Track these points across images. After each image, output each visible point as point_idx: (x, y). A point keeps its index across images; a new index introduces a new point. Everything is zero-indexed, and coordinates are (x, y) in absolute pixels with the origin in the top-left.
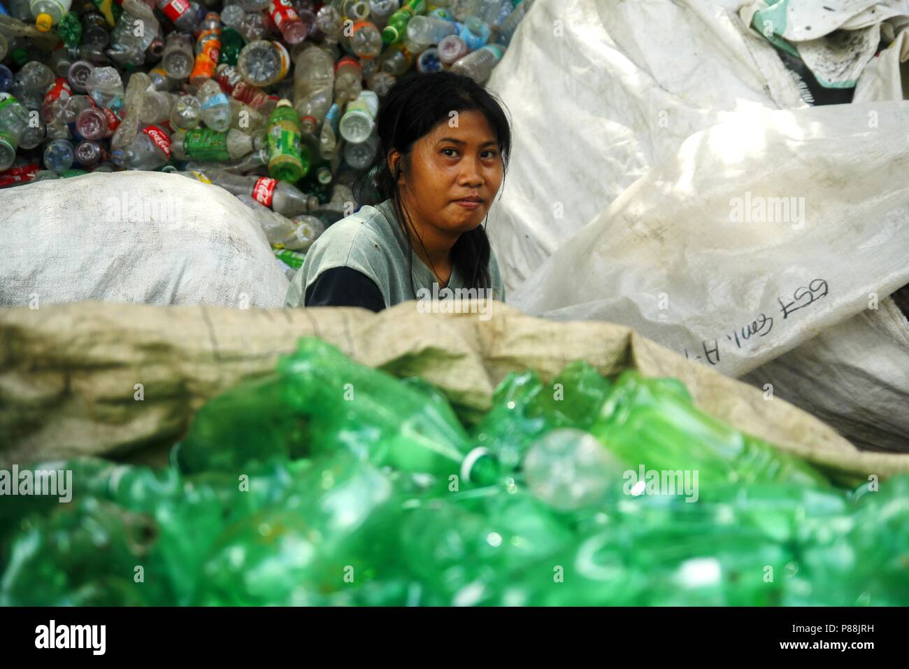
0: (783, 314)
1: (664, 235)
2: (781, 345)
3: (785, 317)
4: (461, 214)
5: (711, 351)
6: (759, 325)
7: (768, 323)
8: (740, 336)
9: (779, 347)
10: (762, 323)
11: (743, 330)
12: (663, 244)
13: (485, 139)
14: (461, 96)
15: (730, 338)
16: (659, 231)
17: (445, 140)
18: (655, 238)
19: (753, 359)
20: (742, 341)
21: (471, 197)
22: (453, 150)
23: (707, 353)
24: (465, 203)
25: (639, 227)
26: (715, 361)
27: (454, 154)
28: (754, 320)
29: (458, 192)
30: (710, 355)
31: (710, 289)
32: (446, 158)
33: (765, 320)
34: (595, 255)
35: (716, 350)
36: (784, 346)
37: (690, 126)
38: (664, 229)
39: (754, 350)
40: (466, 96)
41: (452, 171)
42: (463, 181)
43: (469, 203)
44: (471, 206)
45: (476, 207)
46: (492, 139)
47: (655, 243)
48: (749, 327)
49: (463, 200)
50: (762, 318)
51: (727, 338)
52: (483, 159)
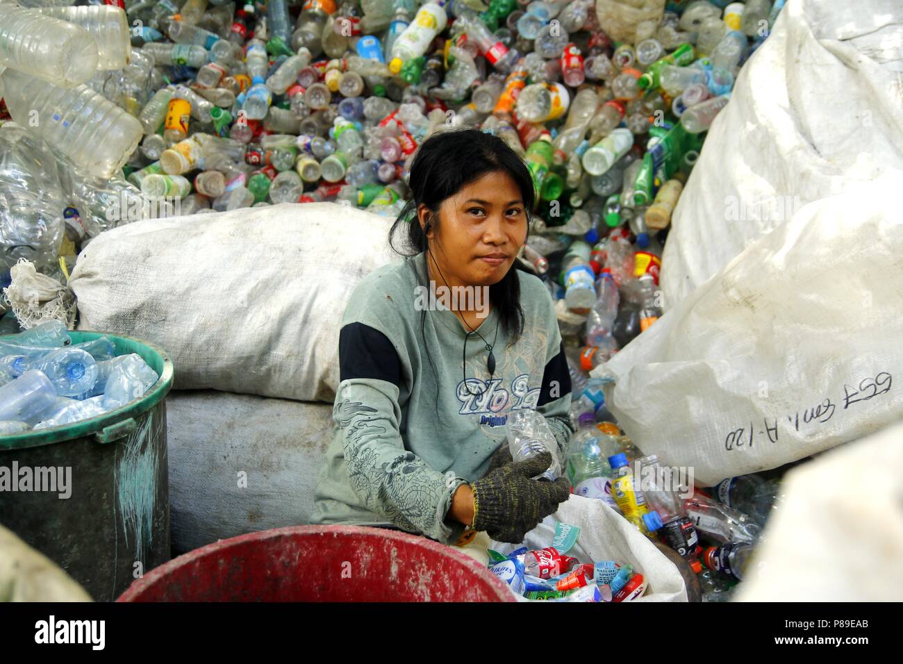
0: (844, 403)
1: (755, 304)
2: (837, 435)
3: (846, 407)
4: (486, 270)
5: (771, 430)
6: (823, 409)
7: (831, 408)
8: (801, 417)
9: (834, 437)
10: (825, 409)
11: (806, 412)
12: (754, 313)
13: (510, 199)
14: (489, 157)
15: (790, 419)
16: (750, 300)
17: (471, 201)
18: (746, 306)
19: (808, 444)
20: (801, 423)
21: (494, 254)
22: (480, 210)
23: (768, 430)
24: (489, 260)
25: (732, 293)
26: (774, 439)
27: (480, 213)
28: (820, 404)
29: (482, 248)
30: (770, 432)
31: (788, 364)
32: (472, 216)
33: (829, 405)
34: (693, 315)
35: (776, 429)
36: (839, 437)
37: (819, 192)
38: (754, 297)
39: (812, 435)
40: (493, 157)
41: (477, 230)
42: (487, 239)
43: (493, 260)
44: (495, 262)
45: (500, 263)
46: (518, 198)
47: (747, 311)
48: (813, 410)
49: (488, 257)
50: (826, 404)
51: (787, 419)
52: (508, 216)
